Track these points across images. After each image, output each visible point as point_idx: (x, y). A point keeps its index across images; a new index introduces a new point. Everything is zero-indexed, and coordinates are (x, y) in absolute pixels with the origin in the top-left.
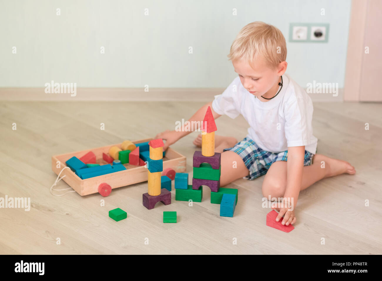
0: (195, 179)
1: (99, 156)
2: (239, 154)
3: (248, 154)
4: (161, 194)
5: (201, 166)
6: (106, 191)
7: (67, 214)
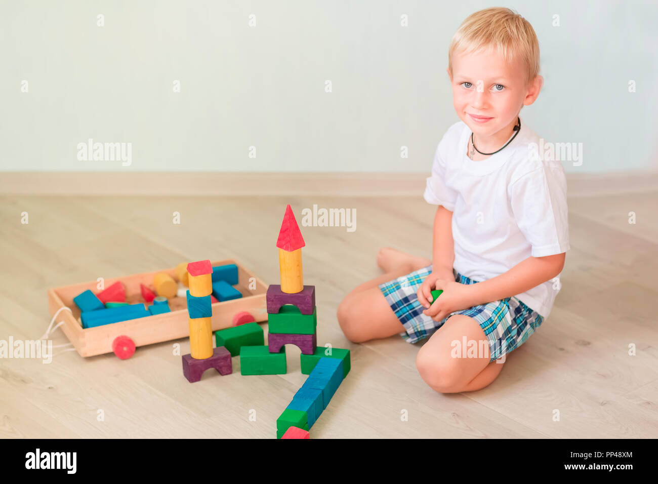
0: (273, 334)
1: (133, 290)
2: (386, 295)
3: (404, 297)
4: (212, 356)
5: (281, 310)
6: (125, 349)
7: (50, 388)
